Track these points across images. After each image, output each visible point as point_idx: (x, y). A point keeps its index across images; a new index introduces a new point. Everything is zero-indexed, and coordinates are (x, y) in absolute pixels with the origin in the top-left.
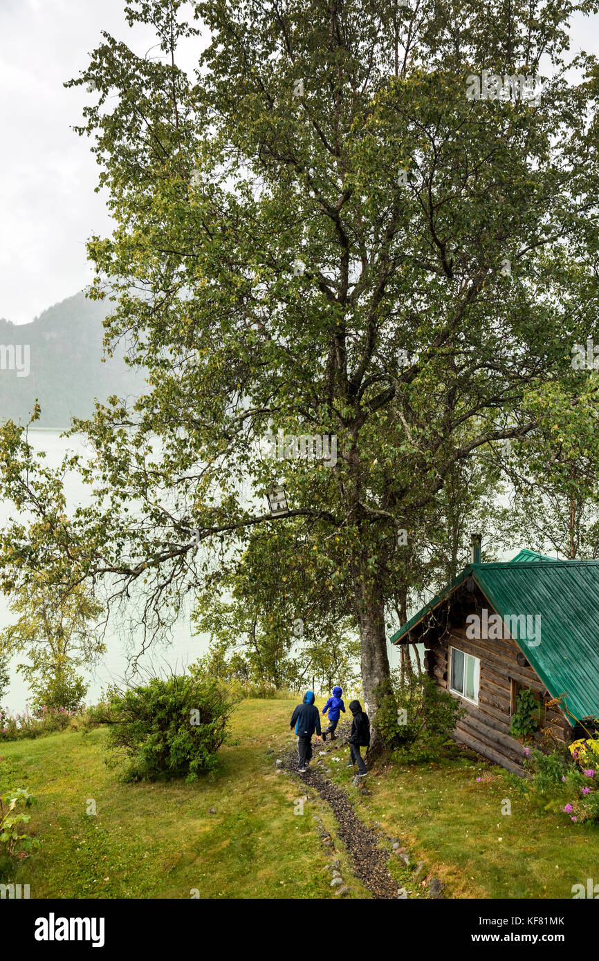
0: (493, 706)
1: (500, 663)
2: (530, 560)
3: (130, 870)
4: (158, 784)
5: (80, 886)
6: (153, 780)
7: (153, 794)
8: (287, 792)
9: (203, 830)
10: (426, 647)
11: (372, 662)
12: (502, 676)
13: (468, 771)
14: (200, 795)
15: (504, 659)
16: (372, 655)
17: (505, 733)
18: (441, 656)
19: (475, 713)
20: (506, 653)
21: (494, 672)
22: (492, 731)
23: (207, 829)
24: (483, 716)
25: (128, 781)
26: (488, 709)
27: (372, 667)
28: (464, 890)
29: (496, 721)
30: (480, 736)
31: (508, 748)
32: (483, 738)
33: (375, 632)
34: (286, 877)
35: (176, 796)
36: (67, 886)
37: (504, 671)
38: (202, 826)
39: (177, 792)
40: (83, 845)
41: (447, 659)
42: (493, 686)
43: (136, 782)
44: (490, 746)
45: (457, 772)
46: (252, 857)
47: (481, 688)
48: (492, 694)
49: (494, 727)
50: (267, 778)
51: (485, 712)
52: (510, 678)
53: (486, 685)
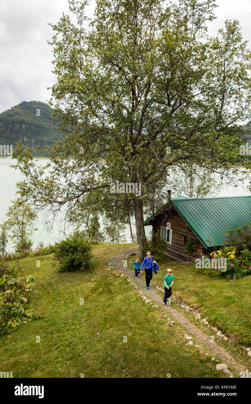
0: (177, 244)
1: (180, 231)
2: (182, 198)
3: (70, 299)
4: (70, 272)
5: (54, 305)
6: (69, 271)
7: (70, 276)
8: (116, 273)
9: (91, 286)
10: (153, 226)
11: (140, 232)
12: (180, 235)
13: (173, 264)
14: (87, 276)
15: (181, 229)
16: (140, 229)
17: (181, 252)
18: (158, 229)
19: (170, 246)
20: (181, 227)
21: (177, 233)
22: (176, 251)
23: (93, 285)
24: (173, 247)
25: (60, 272)
26: (175, 245)
27: (140, 233)
28: (187, 298)
29: (178, 249)
30: (172, 253)
31: (182, 256)
32: (173, 254)
33: (141, 222)
34: (127, 298)
35: (78, 276)
36: (50, 305)
37: (181, 233)
38: (91, 285)
39: (78, 275)
40: (51, 292)
41: (160, 230)
42: (176, 238)
43: (63, 272)
44: (175, 256)
45: (169, 264)
46: (111, 293)
47: (172, 238)
48: (176, 240)
49: (177, 250)
50: (107, 269)
51: (174, 246)
52: (183, 235)
53: (174, 237)
